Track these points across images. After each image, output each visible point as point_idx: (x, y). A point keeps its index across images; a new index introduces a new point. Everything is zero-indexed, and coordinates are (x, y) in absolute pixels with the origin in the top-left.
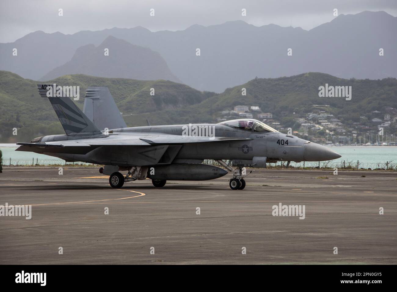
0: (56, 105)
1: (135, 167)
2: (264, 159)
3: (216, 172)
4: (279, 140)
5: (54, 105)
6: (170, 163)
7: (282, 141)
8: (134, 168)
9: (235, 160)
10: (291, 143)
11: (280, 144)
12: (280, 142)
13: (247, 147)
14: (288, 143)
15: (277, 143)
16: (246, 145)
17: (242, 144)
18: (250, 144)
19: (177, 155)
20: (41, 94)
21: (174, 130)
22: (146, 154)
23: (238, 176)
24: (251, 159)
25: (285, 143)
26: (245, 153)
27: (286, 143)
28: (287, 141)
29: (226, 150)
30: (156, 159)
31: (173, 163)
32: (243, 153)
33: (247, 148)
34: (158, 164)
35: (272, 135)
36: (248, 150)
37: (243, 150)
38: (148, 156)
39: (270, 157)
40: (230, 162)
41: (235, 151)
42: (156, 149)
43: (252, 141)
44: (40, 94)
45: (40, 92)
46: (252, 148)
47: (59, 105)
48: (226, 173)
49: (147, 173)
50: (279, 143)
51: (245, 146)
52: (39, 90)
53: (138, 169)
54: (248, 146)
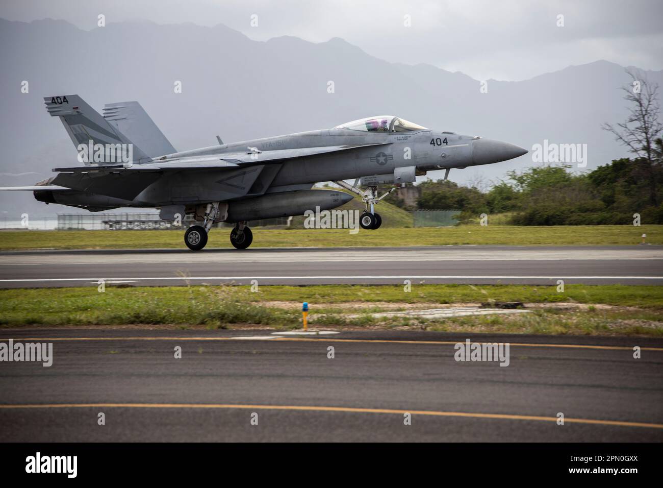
0: (76, 126)
1: (211, 203)
2: (412, 169)
3: (336, 198)
4: (433, 140)
5: (72, 126)
6: (263, 193)
7: (438, 140)
8: (209, 206)
9: (364, 177)
10: (451, 141)
11: (436, 144)
12: (435, 142)
13: (384, 155)
14: (447, 143)
15: (431, 144)
16: (382, 153)
17: (376, 152)
18: (388, 151)
19: (274, 180)
20: (50, 112)
21: (267, 145)
22: (229, 182)
23: (371, 200)
24: (392, 172)
25: (442, 143)
26: (382, 164)
27: (444, 142)
28: (446, 139)
29: (352, 164)
30: (244, 188)
31: (267, 194)
32: (378, 165)
33: (384, 158)
34: (248, 195)
35: (421, 134)
36: (386, 160)
37: (378, 161)
38: (232, 185)
39: (421, 166)
40: (356, 182)
41: (365, 163)
42: (245, 173)
43: (392, 145)
44: (48, 112)
45: (49, 108)
46: (391, 157)
47: (80, 125)
48: (352, 198)
49: (228, 211)
50: (434, 144)
51: (381, 155)
52: (46, 105)
53: (216, 206)
54: (386, 153)
